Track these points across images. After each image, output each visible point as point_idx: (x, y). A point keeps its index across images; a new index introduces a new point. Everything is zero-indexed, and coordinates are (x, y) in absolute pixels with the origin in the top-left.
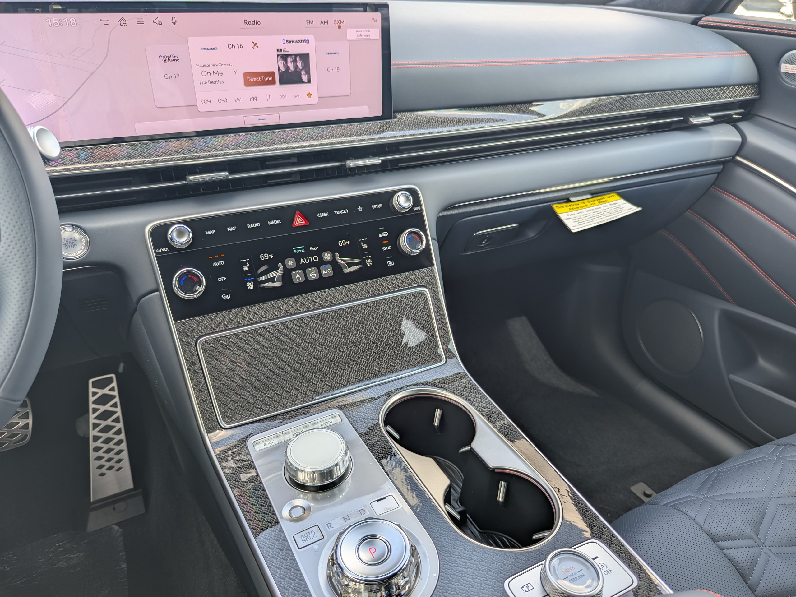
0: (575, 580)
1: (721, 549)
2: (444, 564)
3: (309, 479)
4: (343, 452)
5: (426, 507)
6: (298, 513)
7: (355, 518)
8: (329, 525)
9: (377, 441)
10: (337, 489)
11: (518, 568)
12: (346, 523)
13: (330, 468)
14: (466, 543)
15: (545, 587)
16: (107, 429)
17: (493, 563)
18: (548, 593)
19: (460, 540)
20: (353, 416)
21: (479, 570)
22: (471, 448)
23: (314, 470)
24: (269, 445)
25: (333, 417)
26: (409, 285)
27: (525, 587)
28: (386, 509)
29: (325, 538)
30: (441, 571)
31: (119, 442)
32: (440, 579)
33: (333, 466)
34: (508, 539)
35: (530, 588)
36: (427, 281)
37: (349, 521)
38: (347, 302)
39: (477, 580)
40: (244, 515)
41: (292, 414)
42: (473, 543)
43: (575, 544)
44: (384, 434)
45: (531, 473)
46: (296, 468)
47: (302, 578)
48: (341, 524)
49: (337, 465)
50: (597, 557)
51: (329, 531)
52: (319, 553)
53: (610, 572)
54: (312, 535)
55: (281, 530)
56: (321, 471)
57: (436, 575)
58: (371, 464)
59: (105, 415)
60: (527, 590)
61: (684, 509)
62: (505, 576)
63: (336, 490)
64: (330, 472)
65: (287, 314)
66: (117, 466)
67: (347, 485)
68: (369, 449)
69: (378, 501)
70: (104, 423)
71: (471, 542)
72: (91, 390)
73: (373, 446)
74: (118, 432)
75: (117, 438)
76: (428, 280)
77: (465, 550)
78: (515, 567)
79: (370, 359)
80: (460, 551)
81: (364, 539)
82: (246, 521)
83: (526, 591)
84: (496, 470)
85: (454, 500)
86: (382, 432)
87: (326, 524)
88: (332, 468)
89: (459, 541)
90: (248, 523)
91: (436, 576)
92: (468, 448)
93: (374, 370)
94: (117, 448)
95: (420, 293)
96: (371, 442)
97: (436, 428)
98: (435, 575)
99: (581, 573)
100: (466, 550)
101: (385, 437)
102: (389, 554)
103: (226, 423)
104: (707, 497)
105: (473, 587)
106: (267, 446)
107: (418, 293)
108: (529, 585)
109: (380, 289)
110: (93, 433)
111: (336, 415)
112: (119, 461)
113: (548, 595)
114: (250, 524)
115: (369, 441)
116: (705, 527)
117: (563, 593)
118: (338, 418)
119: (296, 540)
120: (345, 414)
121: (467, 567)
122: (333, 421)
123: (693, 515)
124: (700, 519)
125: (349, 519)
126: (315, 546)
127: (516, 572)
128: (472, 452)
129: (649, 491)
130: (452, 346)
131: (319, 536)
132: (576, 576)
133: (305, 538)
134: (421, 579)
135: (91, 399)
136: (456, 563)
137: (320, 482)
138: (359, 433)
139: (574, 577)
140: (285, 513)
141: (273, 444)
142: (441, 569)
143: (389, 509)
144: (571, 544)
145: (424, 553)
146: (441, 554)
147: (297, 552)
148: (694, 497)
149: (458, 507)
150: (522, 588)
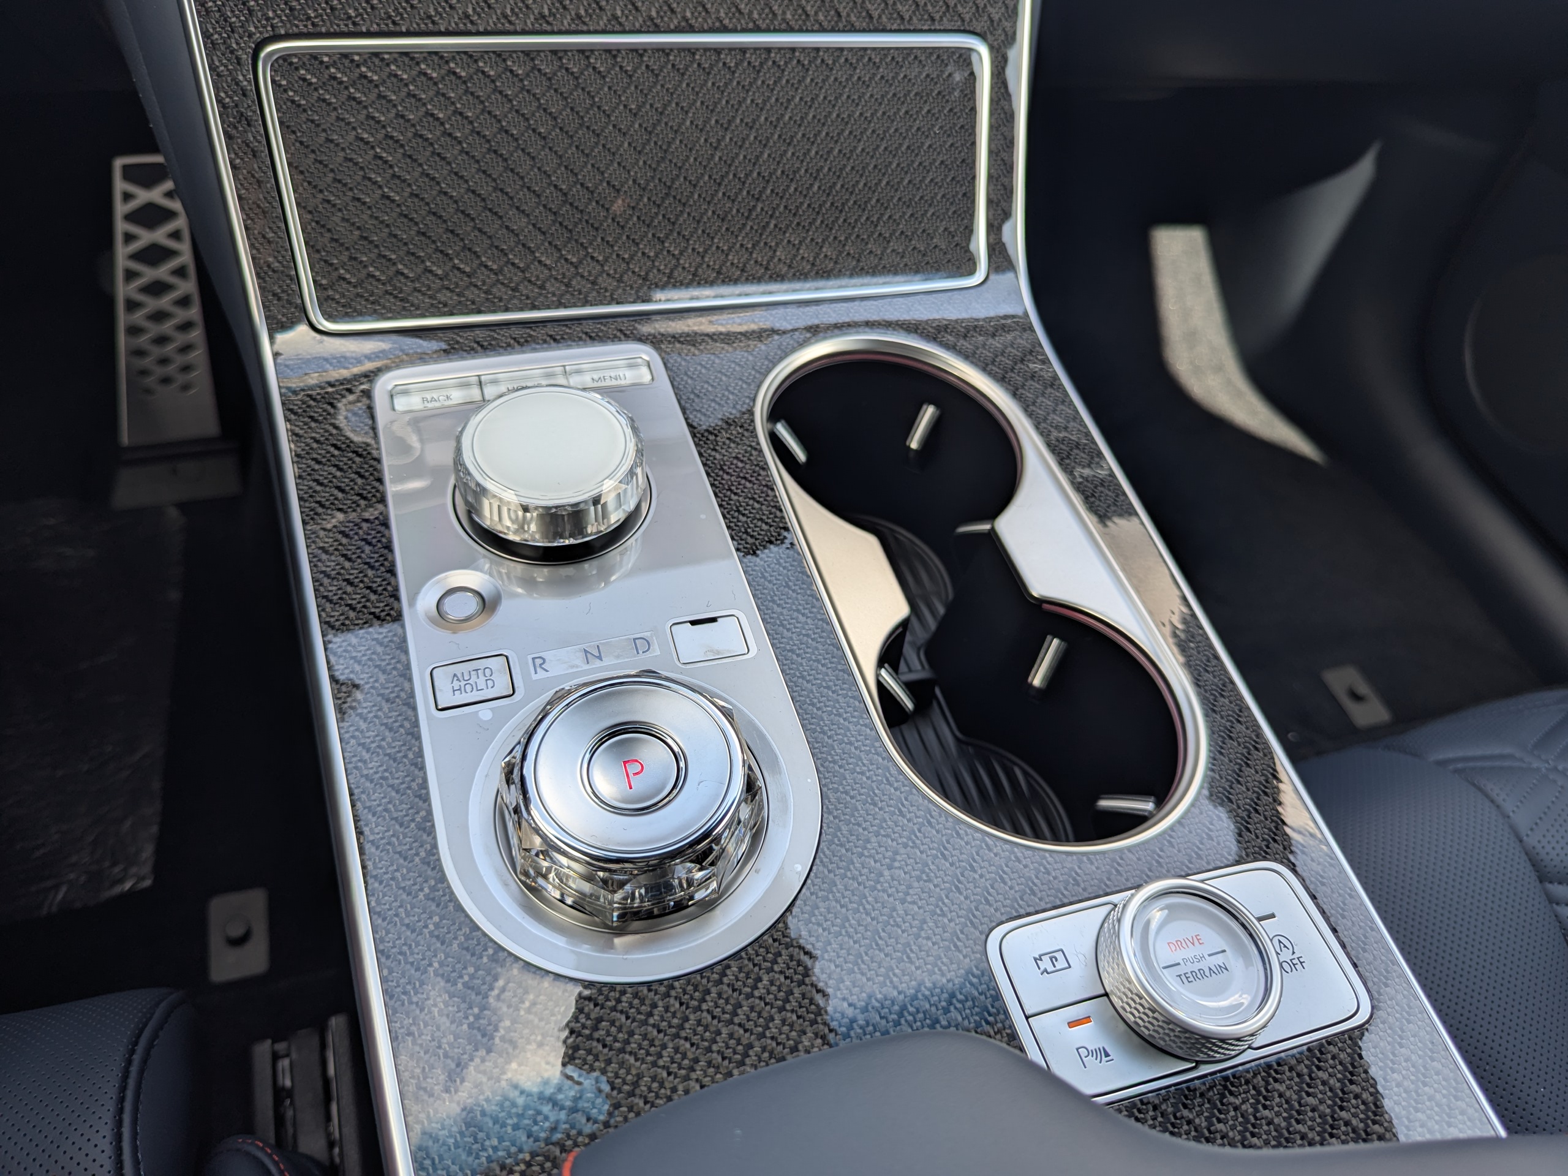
0: (1196, 978)
1: (1552, 900)
2: (831, 842)
3: (513, 522)
4: (626, 467)
5: (824, 669)
6: (461, 607)
7: (618, 657)
8: (540, 663)
9: (737, 458)
10: (595, 563)
11: (1041, 899)
12: (586, 667)
13: (577, 504)
14: (910, 797)
15: (1104, 975)
16: (157, 288)
17: (973, 870)
18: (1108, 990)
19: (896, 785)
20: (686, 374)
21: (929, 880)
22: (993, 529)
23: (525, 501)
24: (437, 404)
25: (631, 366)
26: (933, 20)
27: (1046, 958)
28: (711, 651)
29: (517, 697)
30: (817, 861)
31: (186, 326)
32: (809, 881)
33: (585, 502)
34: (1025, 774)
35: (1061, 963)
36: (992, 21)
37: (598, 663)
38: (734, 31)
39: (916, 908)
40: (315, 580)
41: (516, 332)
42: (931, 801)
43: (1219, 864)
44: (758, 444)
45: (1147, 643)
46: (478, 484)
47: (424, 791)
48: (572, 667)
49: (596, 501)
50: (1272, 916)
51: (535, 677)
52: (488, 730)
53: (1299, 966)
54: (482, 679)
55: (402, 646)
56: (550, 508)
57: (801, 869)
58: (703, 516)
59: (154, 255)
60: (1050, 968)
61: (1493, 788)
62: (998, 914)
63: (589, 567)
64: (575, 516)
65: (546, 27)
66: (181, 379)
67: (625, 558)
68: (708, 474)
69: (694, 623)
70: (150, 274)
71: (925, 797)
72: (120, 185)
73: (722, 469)
74: (184, 302)
75: (182, 315)
76: (996, 17)
77: (901, 814)
78: (1034, 893)
79: (772, 226)
80: (886, 816)
81: (614, 732)
82: (316, 598)
83: (1046, 971)
84: (1046, 606)
85: (913, 644)
86: (756, 436)
87: (530, 658)
88: (582, 506)
89: (891, 785)
90: (318, 606)
91: (799, 873)
92: (986, 527)
93: (776, 260)
94: (181, 339)
95: (961, 56)
96: (718, 456)
97: (911, 455)
98: (799, 867)
99: (1219, 960)
100: (904, 816)
101: (761, 451)
102: (675, 792)
103: (329, 317)
104: (1555, 769)
105: (899, 926)
106: (430, 405)
107: (953, 53)
108: (1059, 955)
109: (844, 14)
110: (123, 290)
111: (639, 360)
112: (186, 368)
113: (1106, 995)
114: (323, 610)
115: (713, 453)
116: (1531, 841)
117: (1154, 1011)
118: (644, 370)
119: (436, 684)
120: (665, 364)
121: (897, 864)
122: (628, 377)
123: (1508, 806)
124: (1522, 820)
125: (600, 658)
126: (485, 712)
127: (1031, 910)
128: (993, 540)
129: (1363, 689)
130: (1016, 233)
131: (502, 686)
132: (1204, 965)
133: (463, 683)
134: (757, 871)
135: (120, 209)
136: (869, 846)
137: (545, 536)
138: (690, 426)
139: (1196, 967)
140: (427, 600)
141: (447, 403)
142: (820, 854)
143: (718, 652)
144: (1208, 863)
145: (784, 800)
146: (830, 813)
147: (429, 717)
148: (1522, 760)
149: (919, 667)
150: (1035, 959)
